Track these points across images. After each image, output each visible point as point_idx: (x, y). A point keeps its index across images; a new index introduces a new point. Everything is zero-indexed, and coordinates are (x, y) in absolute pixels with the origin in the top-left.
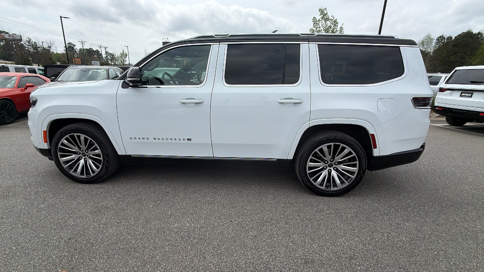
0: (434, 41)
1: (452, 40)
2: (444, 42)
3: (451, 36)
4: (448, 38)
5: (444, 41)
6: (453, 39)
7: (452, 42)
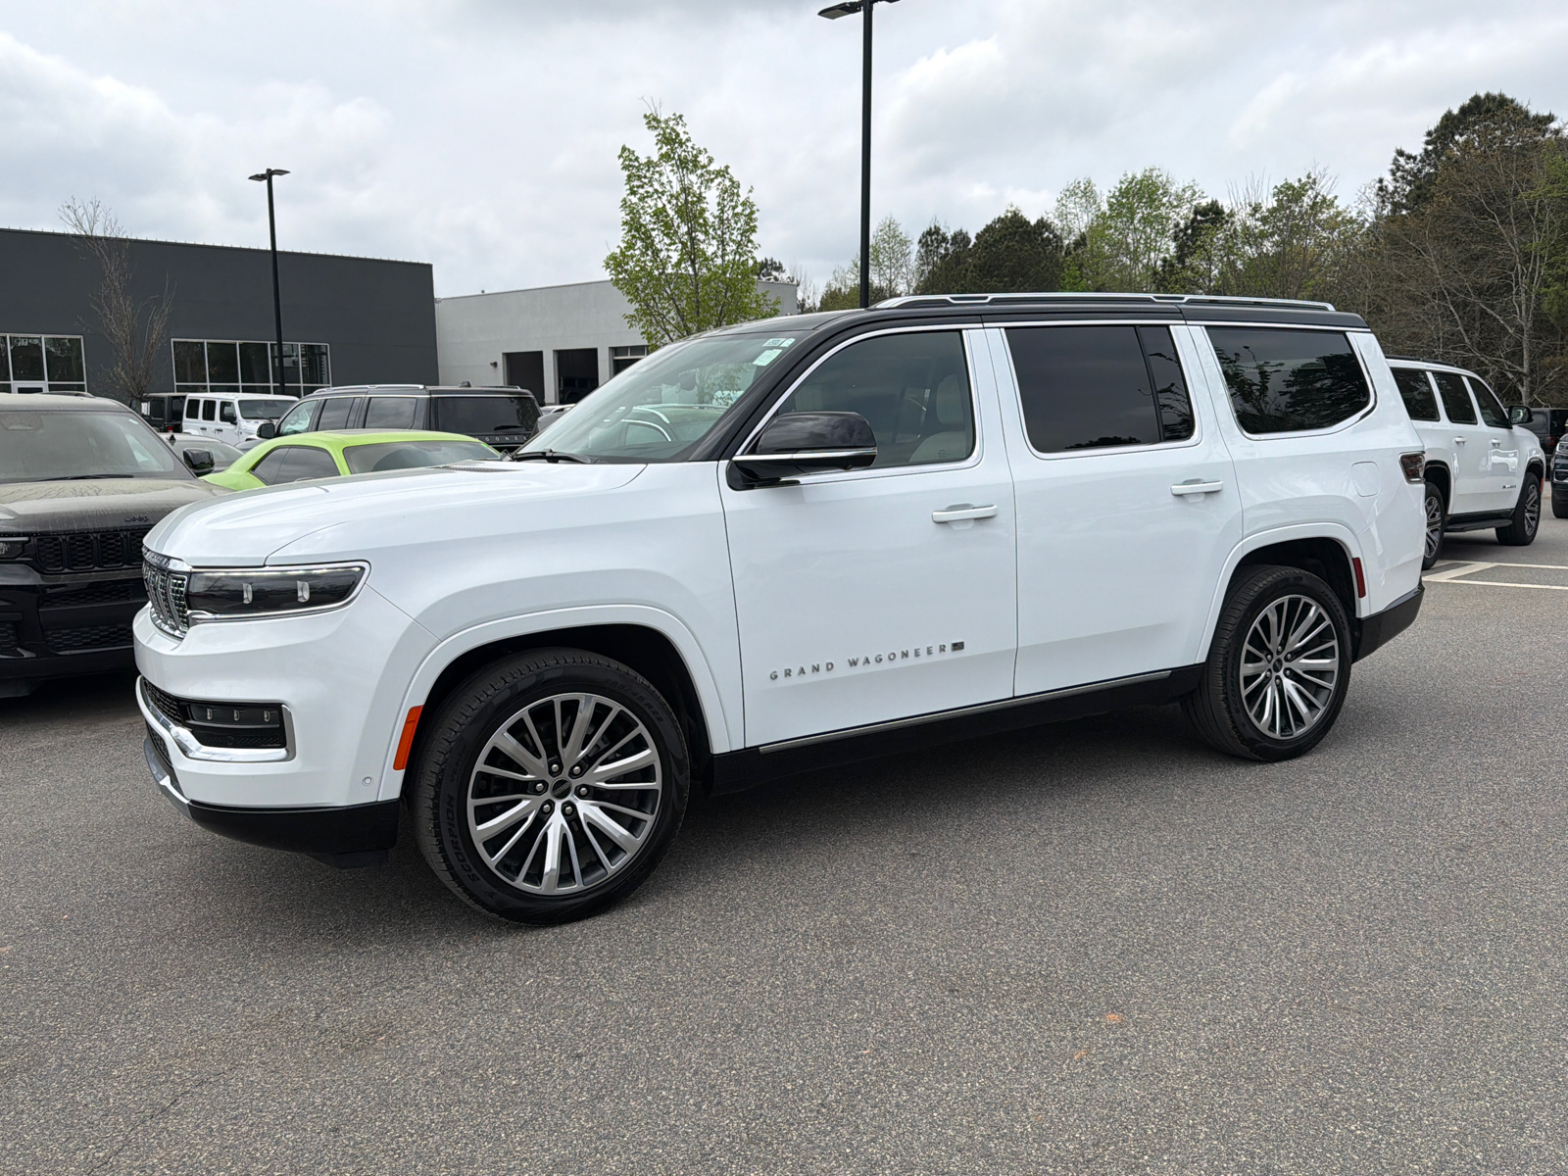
0: (911, 247)
1: (970, 246)
2: (948, 254)
3: (964, 231)
4: (954, 238)
5: (946, 249)
6: (972, 244)
7: (972, 253)
